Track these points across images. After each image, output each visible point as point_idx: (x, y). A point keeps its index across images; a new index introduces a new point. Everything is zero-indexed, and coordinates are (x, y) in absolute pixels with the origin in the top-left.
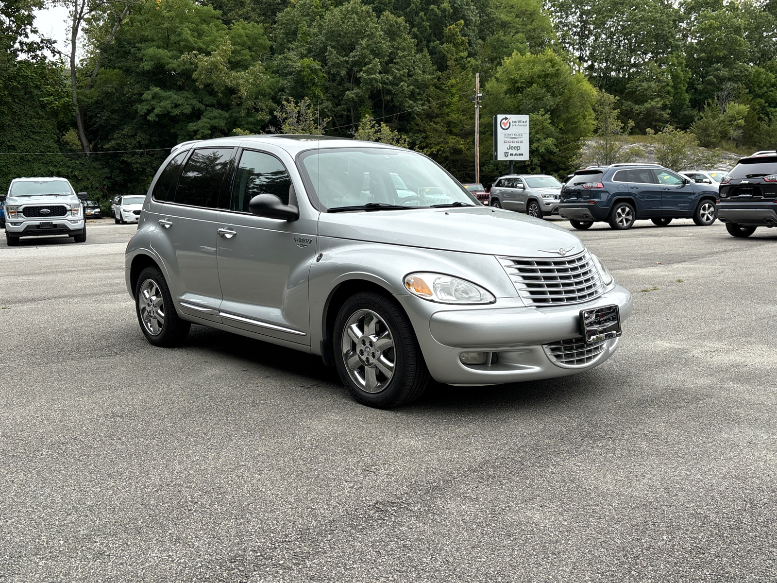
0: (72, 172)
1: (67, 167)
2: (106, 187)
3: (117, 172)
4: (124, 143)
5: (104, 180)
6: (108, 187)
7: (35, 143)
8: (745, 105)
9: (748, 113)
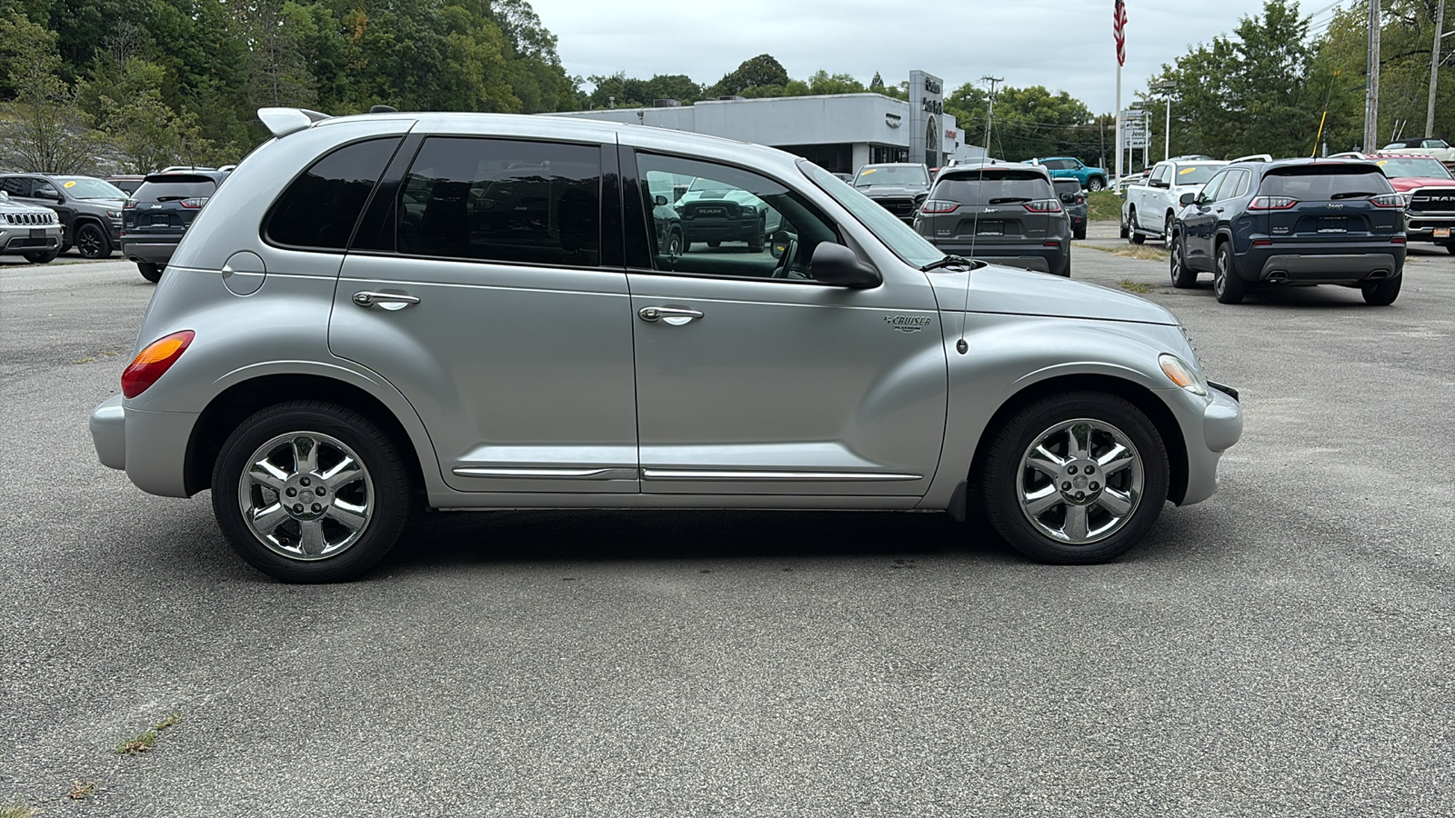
8: (157, 65)
9: (164, 79)
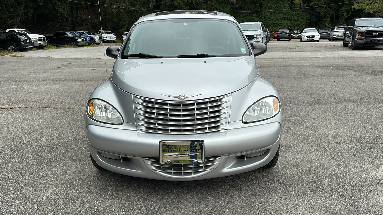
0: (293, 17)
1: (292, 15)
2: (307, 24)
3: (313, 17)
4: (318, 3)
5: (307, 21)
6: (308, 24)
7: (280, 5)
